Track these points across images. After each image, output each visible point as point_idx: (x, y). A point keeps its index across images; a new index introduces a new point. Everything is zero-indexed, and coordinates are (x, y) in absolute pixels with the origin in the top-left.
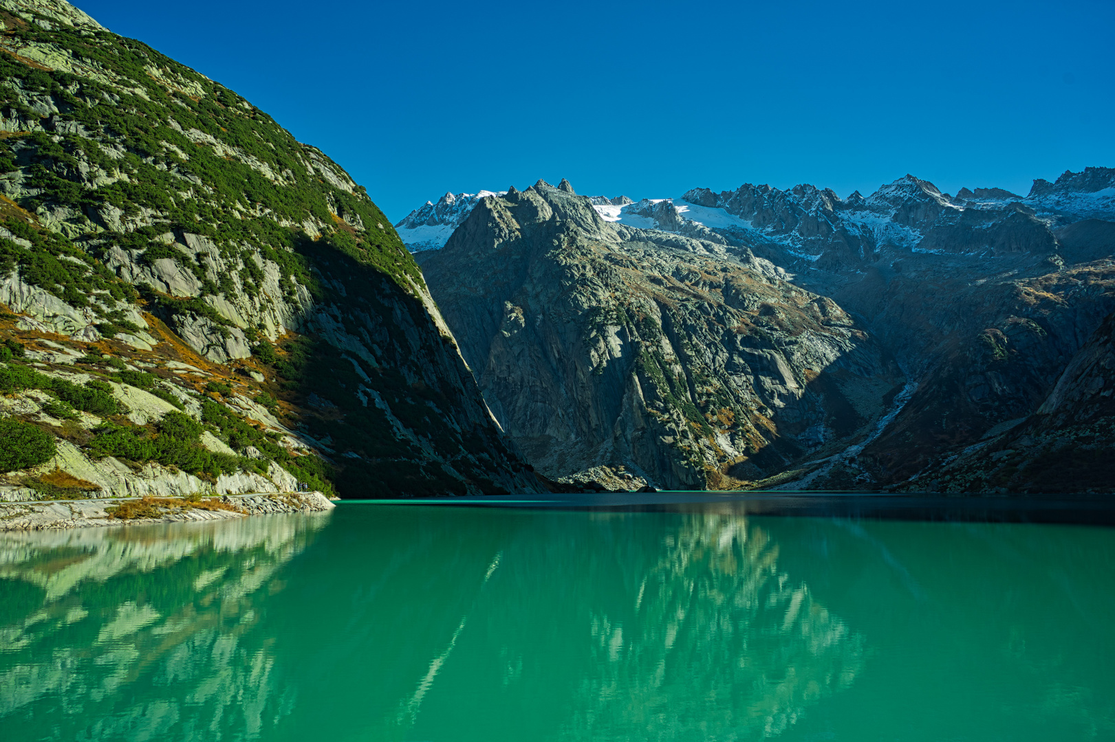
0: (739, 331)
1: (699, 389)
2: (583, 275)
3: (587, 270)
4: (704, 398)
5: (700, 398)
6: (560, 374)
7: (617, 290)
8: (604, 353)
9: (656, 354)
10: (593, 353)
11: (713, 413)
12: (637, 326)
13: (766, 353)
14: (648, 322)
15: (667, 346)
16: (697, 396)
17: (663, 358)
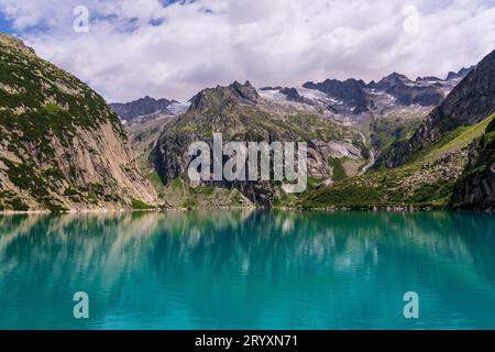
2: (235, 120)
3: (237, 118)
7: (248, 126)
13: (310, 150)
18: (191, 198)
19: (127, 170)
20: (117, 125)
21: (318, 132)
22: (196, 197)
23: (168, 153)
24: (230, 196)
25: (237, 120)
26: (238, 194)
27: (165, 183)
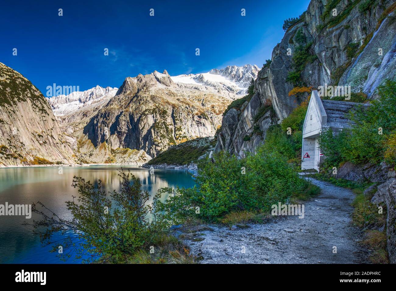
0: (197, 114)
1: (176, 133)
2: (147, 99)
3: (149, 97)
4: (178, 136)
5: (176, 135)
6: (135, 130)
7: (157, 103)
8: (146, 123)
9: (164, 123)
10: (142, 123)
11: (180, 140)
12: (160, 114)
13: (203, 120)
14: (165, 112)
15: (169, 120)
16: (175, 135)
17: (166, 123)
18: (111, 156)
19: (39, 136)
20: (38, 104)
21: (213, 107)
22: (115, 156)
23: (99, 125)
24: (139, 155)
25: (149, 99)
26: (143, 154)
27: (96, 146)
